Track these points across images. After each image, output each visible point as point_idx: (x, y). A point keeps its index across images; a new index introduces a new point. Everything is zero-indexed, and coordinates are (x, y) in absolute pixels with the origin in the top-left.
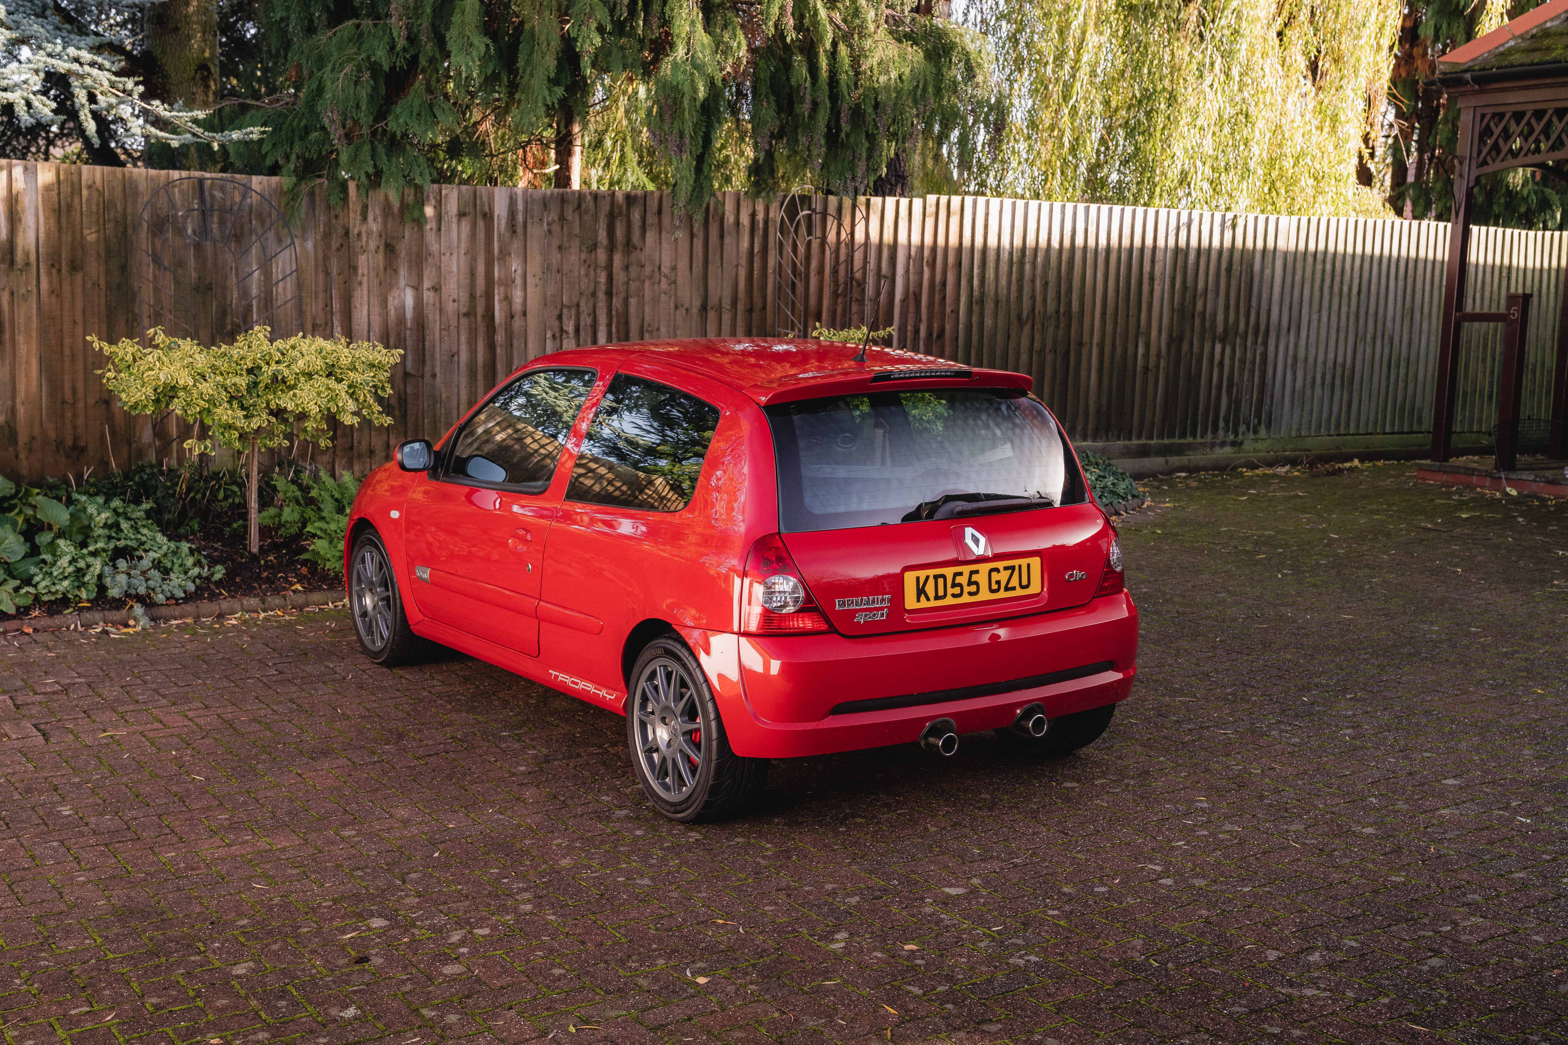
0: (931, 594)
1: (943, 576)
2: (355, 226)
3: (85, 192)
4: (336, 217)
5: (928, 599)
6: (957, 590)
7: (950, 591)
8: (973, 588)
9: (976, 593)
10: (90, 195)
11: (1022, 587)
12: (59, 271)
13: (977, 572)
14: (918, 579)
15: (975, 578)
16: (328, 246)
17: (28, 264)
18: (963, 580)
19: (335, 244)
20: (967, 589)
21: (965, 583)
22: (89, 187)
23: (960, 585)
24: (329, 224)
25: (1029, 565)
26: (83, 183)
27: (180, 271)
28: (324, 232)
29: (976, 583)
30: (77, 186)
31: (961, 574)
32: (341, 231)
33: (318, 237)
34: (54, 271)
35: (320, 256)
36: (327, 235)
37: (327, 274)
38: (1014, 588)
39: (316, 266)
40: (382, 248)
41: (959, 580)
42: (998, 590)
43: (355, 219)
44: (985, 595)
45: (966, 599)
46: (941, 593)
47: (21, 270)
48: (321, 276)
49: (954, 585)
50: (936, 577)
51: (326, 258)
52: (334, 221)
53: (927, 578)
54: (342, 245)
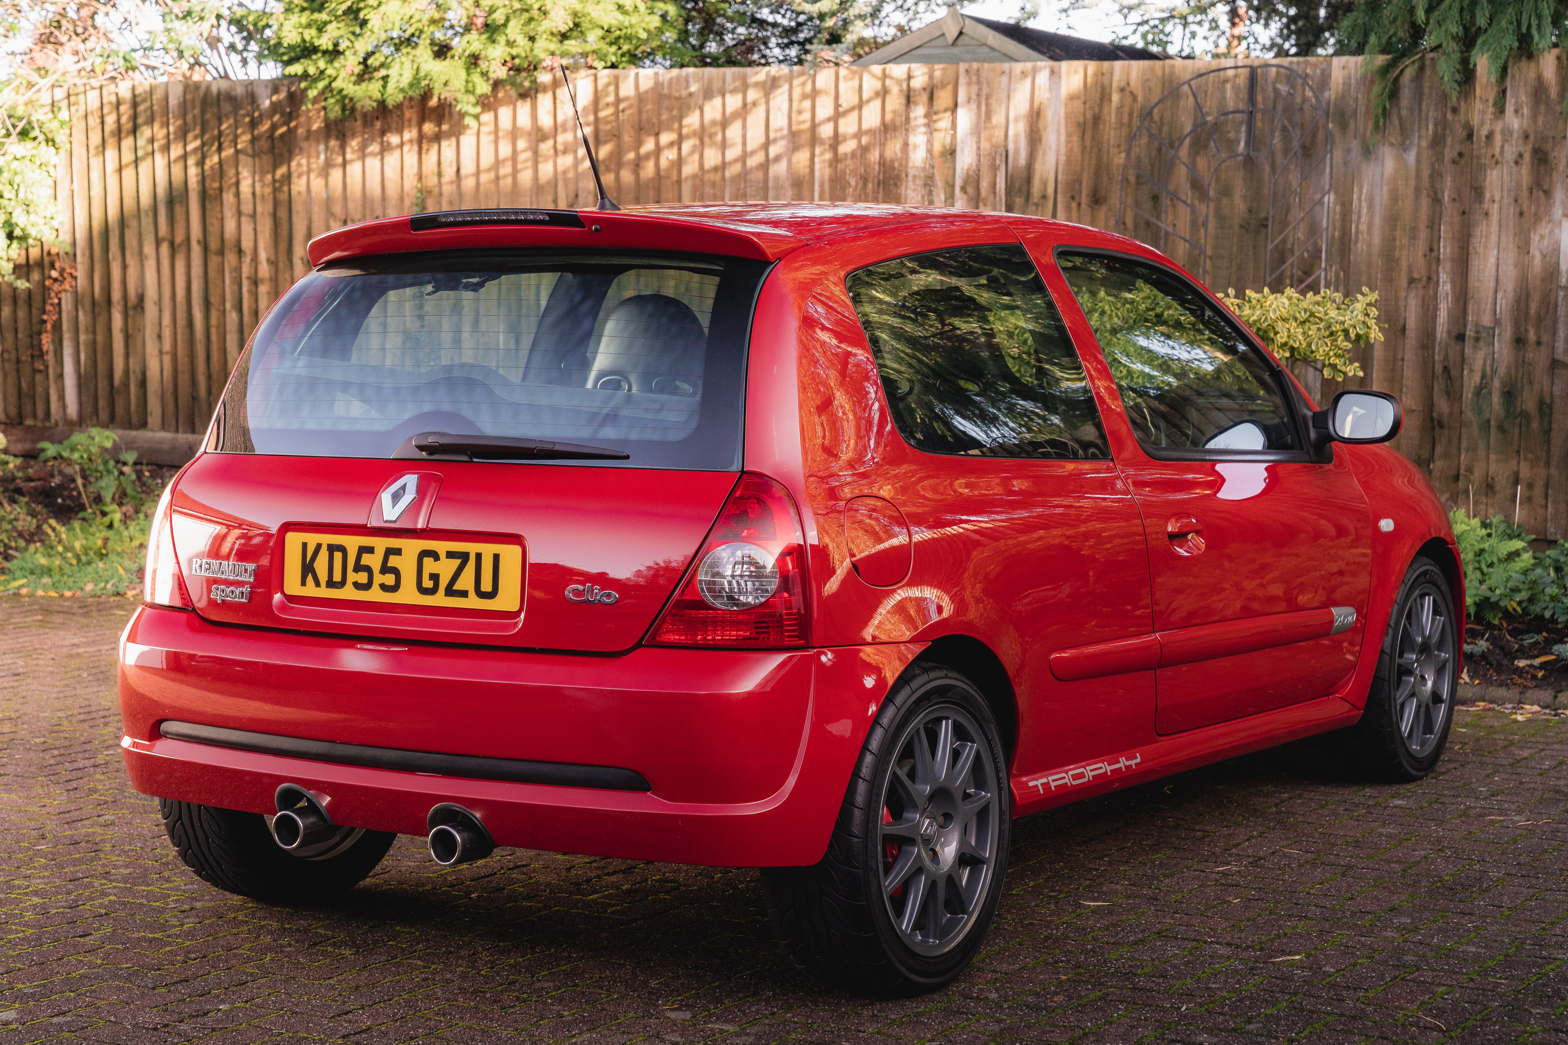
0: (323, 577)
1: (343, 549)
2: (1482, 123)
3: (1115, 98)
4: (1455, 110)
5: (318, 584)
6: (363, 578)
7: (352, 577)
8: (390, 579)
9: (395, 588)
10: (1121, 101)
11: (481, 595)
12: (1079, 205)
13: (398, 552)
14: (305, 545)
15: (393, 561)
16: (1439, 157)
17: (1044, 197)
18: (374, 561)
19: (1449, 154)
20: (378, 579)
21: (376, 567)
22: (1122, 90)
23: (368, 569)
24: (1443, 125)
25: (496, 557)
26: (1115, 85)
27: (1225, 201)
28: (1435, 134)
29: (396, 571)
30: (1108, 91)
31: (370, 550)
32: (1460, 133)
33: (1424, 144)
34: (1074, 205)
35: (1426, 174)
36: (1438, 141)
37: (1436, 200)
38: (464, 594)
39: (1417, 190)
40: (1527, 157)
41: (366, 559)
42: (433, 591)
43: (1484, 113)
44: (408, 595)
45: (375, 595)
46: (337, 577)
47: (1037, 205)
48: (1425, 202)
49: (358, 568)
50: (332, 548)
51: (1436, 175)
52: (1449, 116)
53: (319, 547)
54: (1461, 155)
